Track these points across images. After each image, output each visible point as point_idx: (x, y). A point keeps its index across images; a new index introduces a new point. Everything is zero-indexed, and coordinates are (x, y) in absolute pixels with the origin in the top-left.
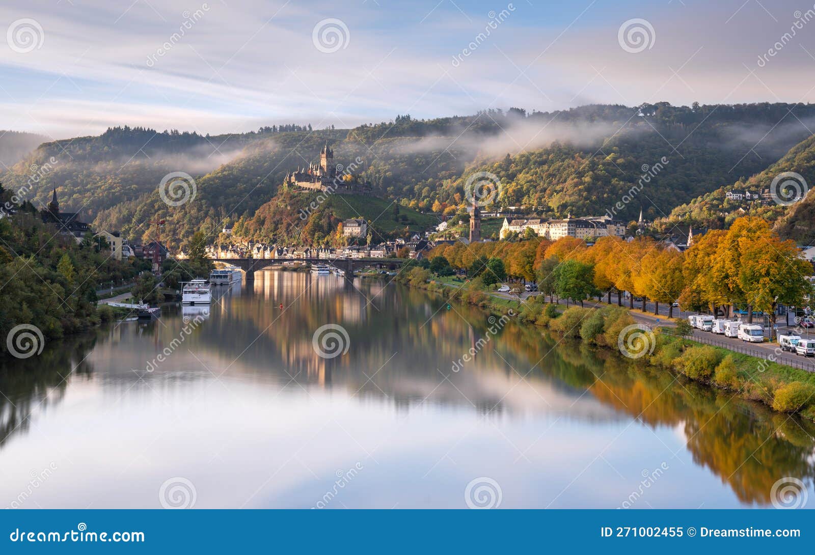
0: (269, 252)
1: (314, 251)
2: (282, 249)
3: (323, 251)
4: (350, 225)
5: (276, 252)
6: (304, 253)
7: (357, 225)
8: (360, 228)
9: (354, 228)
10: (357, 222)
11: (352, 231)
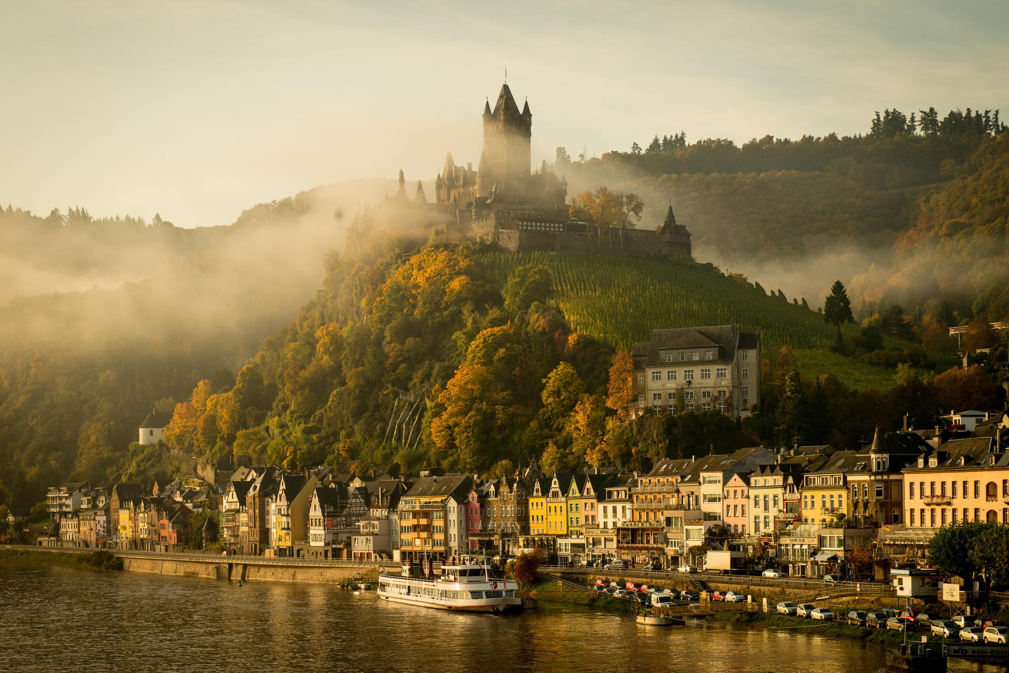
0: (284, 502)
1: (504, 489)
2: (343, 488)
3: (555, 486)
4: (670, 356)
5: (315, 501)
6: (452, 503)
7: (710, 355)
8: (728, 370)
9: (697, 371)
10: (713, 339)
11: (686, 386)
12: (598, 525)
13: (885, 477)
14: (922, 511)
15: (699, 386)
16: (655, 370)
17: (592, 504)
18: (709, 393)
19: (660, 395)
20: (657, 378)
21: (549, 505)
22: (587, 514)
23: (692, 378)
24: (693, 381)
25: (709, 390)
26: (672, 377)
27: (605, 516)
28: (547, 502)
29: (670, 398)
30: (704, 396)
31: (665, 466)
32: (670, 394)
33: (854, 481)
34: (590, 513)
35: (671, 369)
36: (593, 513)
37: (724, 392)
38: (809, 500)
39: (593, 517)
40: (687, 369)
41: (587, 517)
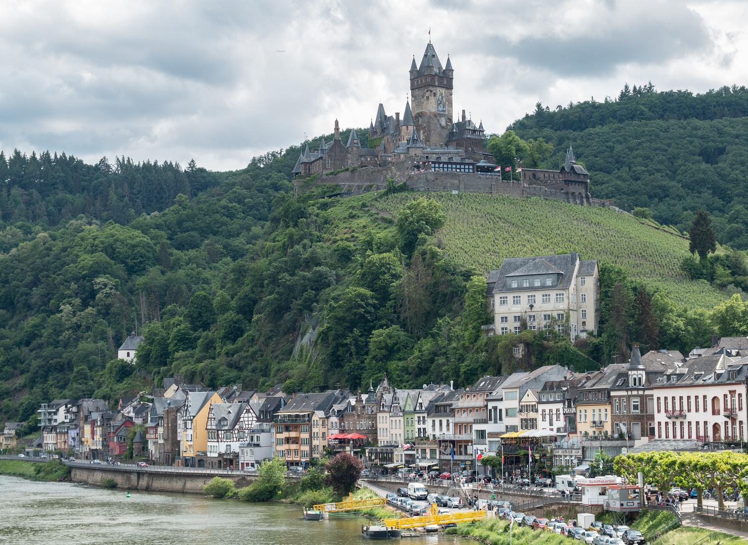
1: (359, 405)
3: (395, 401)
7: (550, 281)
8: (566, 295)
11: (529, 310)
12: (428, 438)
13: (641, 393)
14: (667, 423)
15: (540, 310)
16: (502, 295)
17: (424, 417)
18: (549, 315)
19: (506, 318)
20: (504, 302)
21: (391, 419)
22: (419, 426)
23: (535, 302)
24: (534, 305)
25: (549, 313)
26: (517, 301)
27: (434, 430)
28: (390, 416)
29: (515, 320)
30: (545, 319)
31: (483, 383)
32: (515, 317)
33: (615, 396)
34: (422, 426)
35: (515, 295)
36: (424, 426)
37: (562, 315)
38: (583, 413)
39: (424, 429)
40: (530, 294)
41: (419, 429)
